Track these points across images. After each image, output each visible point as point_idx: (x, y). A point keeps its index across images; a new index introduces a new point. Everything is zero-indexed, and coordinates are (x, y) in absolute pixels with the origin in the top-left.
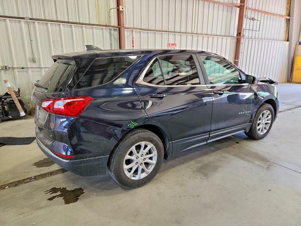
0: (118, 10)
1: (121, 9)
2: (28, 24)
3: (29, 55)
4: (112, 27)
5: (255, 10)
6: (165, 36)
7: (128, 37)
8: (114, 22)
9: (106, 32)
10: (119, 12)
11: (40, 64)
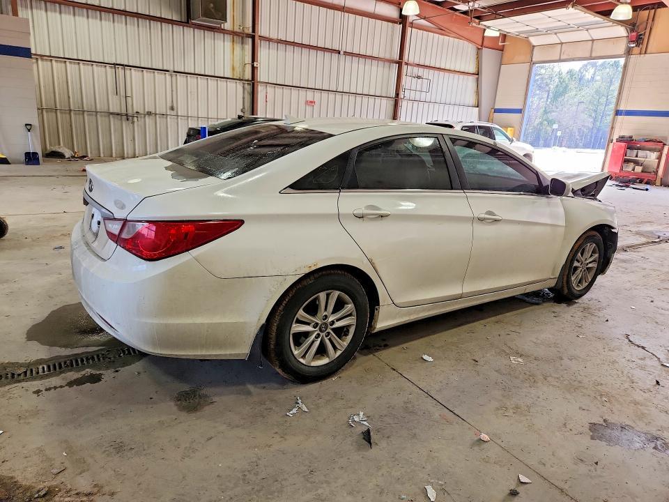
0: (253, 66)
1: (255, 65)
2: (171, 76)
3: (169, 104)
4: (246, 80)
5: (418, 65)
6: (302, 92)
7: (261, 91)
8: (248, 75)
9: (239, 86)
10: (253, 68)
11: (177, 112)
